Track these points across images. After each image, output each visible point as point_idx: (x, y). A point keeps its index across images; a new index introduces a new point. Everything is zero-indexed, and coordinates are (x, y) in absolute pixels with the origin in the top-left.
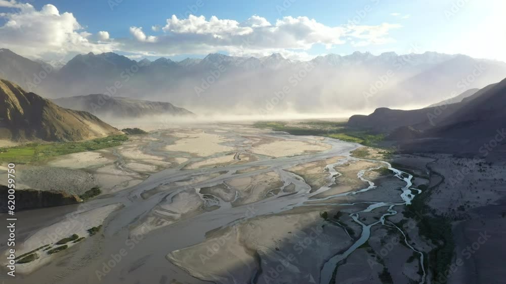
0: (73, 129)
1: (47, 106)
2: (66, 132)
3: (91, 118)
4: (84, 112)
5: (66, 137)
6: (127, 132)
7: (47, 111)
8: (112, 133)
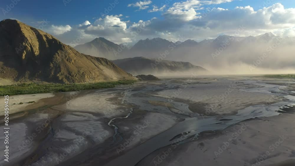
0: (79, 71)
1: (62, 49)
2: (70, 73)
3: (107, 63)
4: (102, 59)
5: (67, 78)
6: (141, 79)
7: (60, 54)
8: (124, 78)
